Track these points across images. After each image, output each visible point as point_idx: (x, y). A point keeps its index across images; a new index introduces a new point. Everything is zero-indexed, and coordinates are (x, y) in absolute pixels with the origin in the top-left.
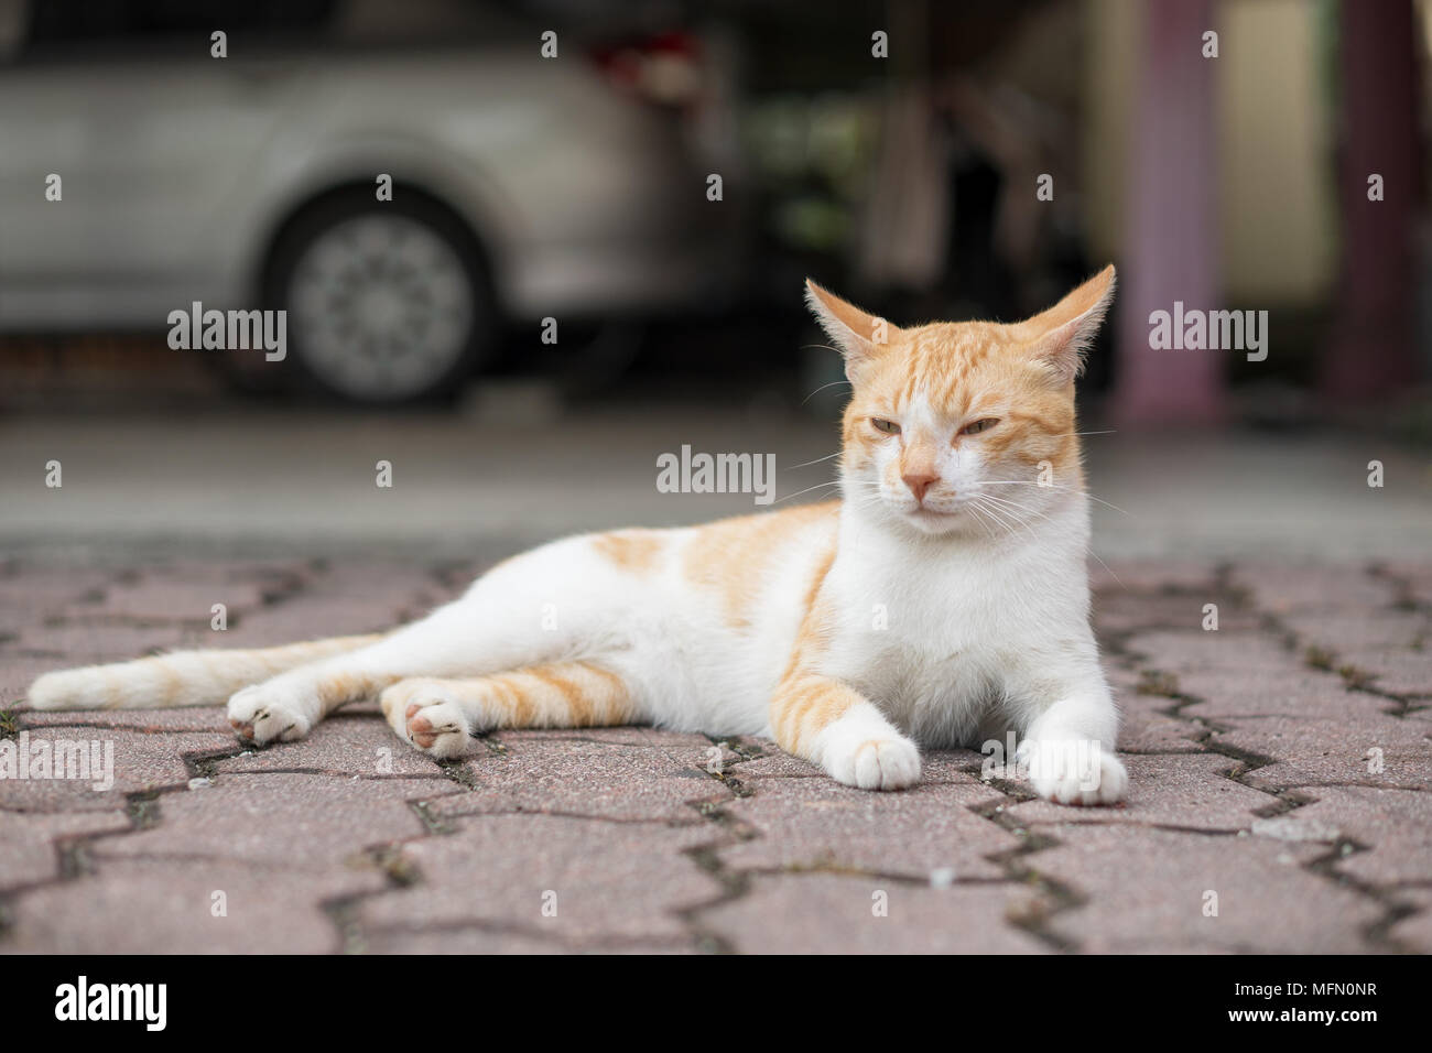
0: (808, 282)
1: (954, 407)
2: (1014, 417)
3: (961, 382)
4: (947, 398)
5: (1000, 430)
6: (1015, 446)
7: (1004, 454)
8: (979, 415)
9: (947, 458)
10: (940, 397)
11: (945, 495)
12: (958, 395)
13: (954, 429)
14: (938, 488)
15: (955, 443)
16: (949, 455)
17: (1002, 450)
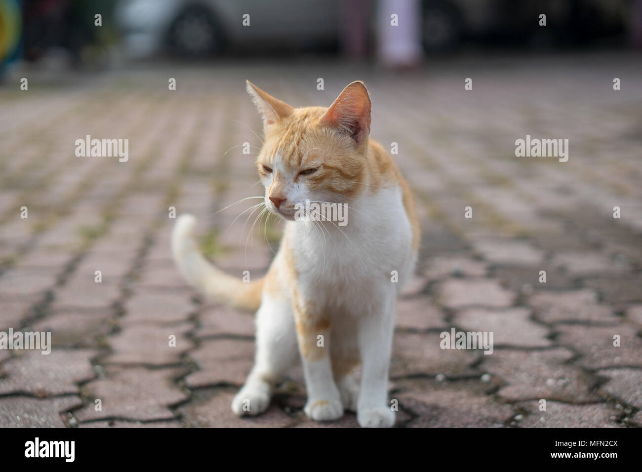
0: (247, 81)
1: (294, 162)
2: (325, 167)
3: (297, 149)
4: (290, 158)
5: (317, 174)
6: (326, 182)
7: (320, 185)
8: (306, 167)
9: (291, 189)
10: (287, 157)
11: (290, 207)
12: (296, 157)
13: (295, 173)
14: (285, 204)
15: (296, 180)
16: (293, 187)
17: (319, 183)
